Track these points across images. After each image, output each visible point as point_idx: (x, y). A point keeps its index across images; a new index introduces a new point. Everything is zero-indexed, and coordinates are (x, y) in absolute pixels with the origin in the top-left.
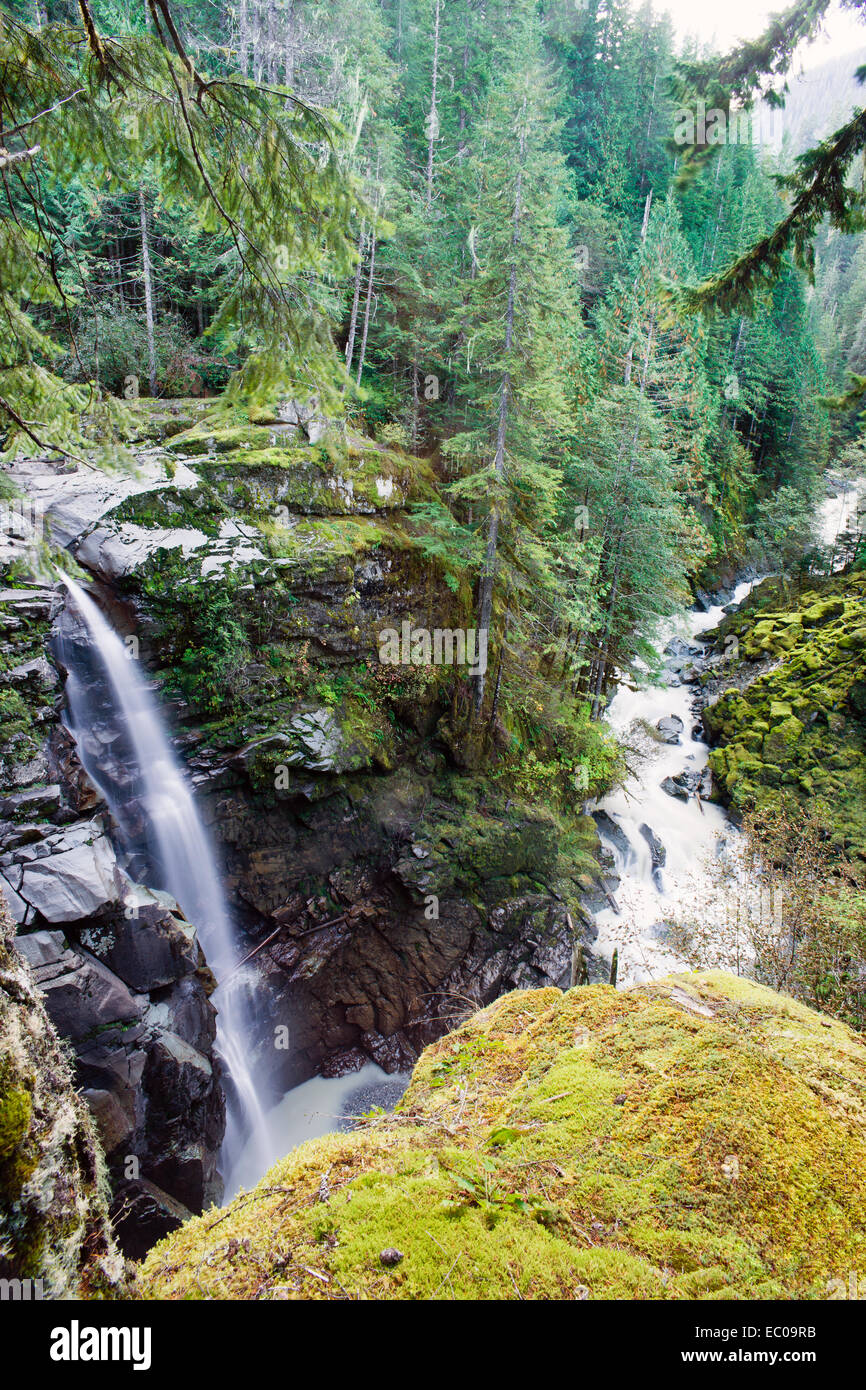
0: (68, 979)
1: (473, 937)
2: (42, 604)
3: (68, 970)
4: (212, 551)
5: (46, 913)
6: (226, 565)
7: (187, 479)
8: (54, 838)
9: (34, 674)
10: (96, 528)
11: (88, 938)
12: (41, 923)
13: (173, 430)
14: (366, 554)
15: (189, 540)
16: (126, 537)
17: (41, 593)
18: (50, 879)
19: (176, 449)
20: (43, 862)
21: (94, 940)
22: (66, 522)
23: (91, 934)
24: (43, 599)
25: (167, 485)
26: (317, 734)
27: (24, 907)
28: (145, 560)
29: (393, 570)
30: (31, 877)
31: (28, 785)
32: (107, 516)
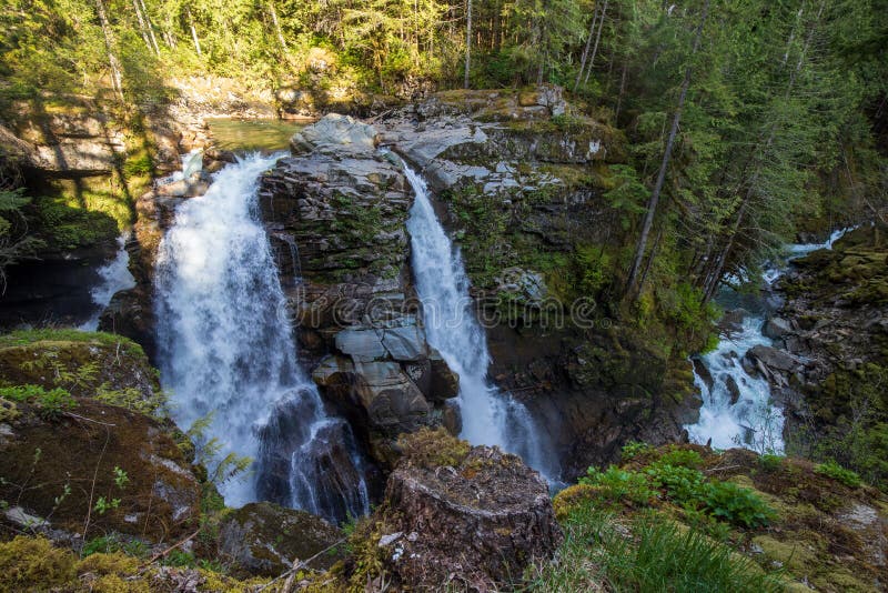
0: (399, 387)
1: (604, 414)
2: (403, 201)
3: (401, 383)
4: (490, 180)
5: (393, 354)
6: (498, 188)
7: (481, 137)
8: (399, 320)
9: (397, 237)
10: (433, 162)
11: (410, 369)
12: (390, 358)
13: (475, 109)
14: (577, 188)
15: (479, 172)
16: (447, 168)
18: (396, 338)
19: (477, 119)
20: (394, 330)
21: (412, 371)
22: (418, 159)
23: (412, 368)
24: (404, 199)
25: (469, 141)
26: (535, 287)
27: (383, 350)
28: (455, 182)
29: (592, 198)
30: (388, 336)
31: (391, 292)
32: (438, 157)
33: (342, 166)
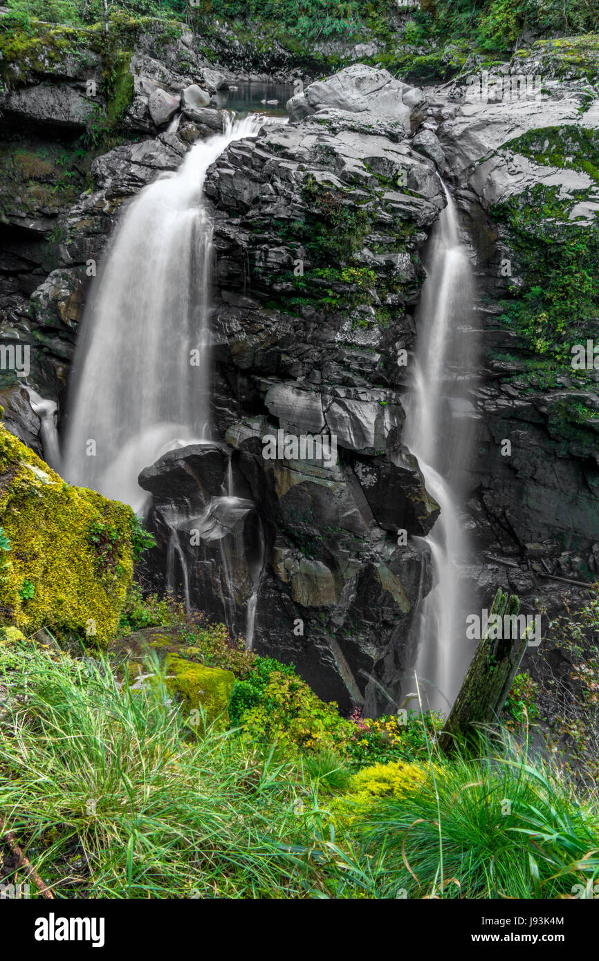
2: (412, 209)
4: (590, 196)
8: (360, 390)
9: (392, 264)
10: (492, 156)
15: (572, 180)
16: (514, 168)
17: (415, 200)
18: (345, 414)
20: (347, 402)
21: (363, 473)
22: (471, 147)
23: (363, 468)
24: (415, 205)
25: (571, 123)
28: (520, 192)
30: (336, 408)
31: (362, 347)
32: (505, 147)
33: (332, 142)
